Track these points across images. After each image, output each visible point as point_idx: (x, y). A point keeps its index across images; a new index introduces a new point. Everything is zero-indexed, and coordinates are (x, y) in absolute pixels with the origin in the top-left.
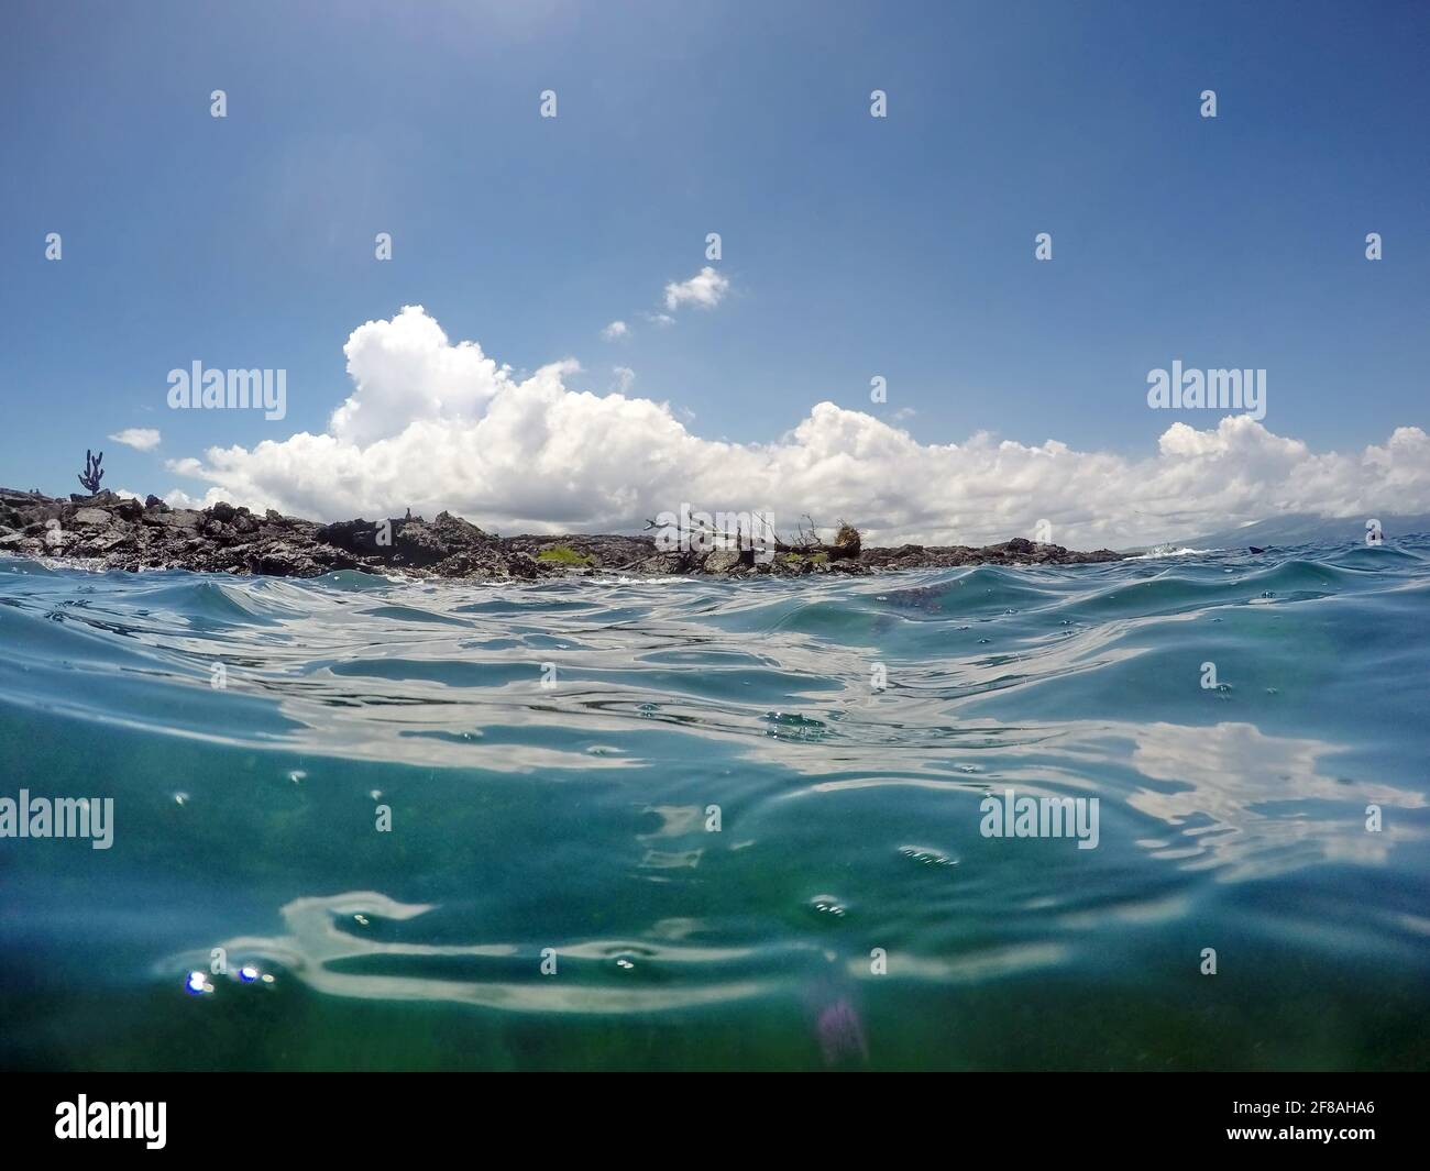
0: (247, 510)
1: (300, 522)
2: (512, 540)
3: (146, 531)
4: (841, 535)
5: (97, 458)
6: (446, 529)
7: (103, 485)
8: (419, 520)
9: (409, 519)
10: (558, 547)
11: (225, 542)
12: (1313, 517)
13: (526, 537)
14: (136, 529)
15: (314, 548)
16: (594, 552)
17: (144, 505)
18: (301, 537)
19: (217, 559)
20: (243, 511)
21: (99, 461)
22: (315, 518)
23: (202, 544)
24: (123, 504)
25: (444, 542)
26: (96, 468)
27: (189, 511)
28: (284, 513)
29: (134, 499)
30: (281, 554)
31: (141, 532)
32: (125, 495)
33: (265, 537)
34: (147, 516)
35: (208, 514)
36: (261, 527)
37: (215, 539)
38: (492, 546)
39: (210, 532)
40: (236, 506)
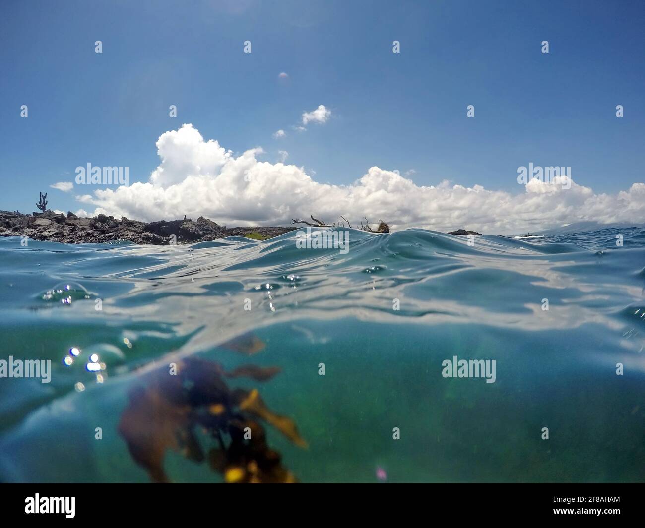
0: (113, 217)
1: (137, 222)
2: (233, 229)
3: (67, 228)
4: (380, 226)
5: (44, 195)
6: (202, 224)
7: (47, 208)
8: (190, 220)
9: (185, 220)
10: (253, 232)
11: (103, 232)
12: (595, 223)
13: (239, 228)
14: (63, 227)
15: (143, 234)
16: (270, 235)
17: (66, 216)
18: (137, 229)
19: (100, 239)
20: (111, 218)
21: (45, 197)
22: (144, 221)
23: (92, 233)
24: (57, 216)
25: (201, 230)
26: (44, 200)
27: (87, 218)
28: (129, 219)
29: (62, 214)
30: (128, 237)
31: (65, 228)
32: (57, 212)
33: (121, 229)
34: (68, 221)
35: (95, 219)
36: (119, 225)
37: (98, 231)
38: (223, 232)
39: (96, 228)
40: (108, 216)
